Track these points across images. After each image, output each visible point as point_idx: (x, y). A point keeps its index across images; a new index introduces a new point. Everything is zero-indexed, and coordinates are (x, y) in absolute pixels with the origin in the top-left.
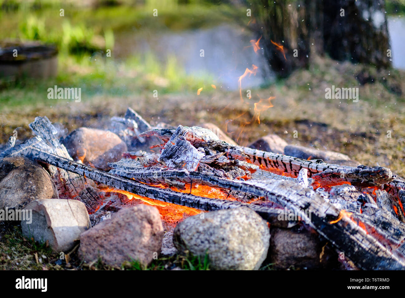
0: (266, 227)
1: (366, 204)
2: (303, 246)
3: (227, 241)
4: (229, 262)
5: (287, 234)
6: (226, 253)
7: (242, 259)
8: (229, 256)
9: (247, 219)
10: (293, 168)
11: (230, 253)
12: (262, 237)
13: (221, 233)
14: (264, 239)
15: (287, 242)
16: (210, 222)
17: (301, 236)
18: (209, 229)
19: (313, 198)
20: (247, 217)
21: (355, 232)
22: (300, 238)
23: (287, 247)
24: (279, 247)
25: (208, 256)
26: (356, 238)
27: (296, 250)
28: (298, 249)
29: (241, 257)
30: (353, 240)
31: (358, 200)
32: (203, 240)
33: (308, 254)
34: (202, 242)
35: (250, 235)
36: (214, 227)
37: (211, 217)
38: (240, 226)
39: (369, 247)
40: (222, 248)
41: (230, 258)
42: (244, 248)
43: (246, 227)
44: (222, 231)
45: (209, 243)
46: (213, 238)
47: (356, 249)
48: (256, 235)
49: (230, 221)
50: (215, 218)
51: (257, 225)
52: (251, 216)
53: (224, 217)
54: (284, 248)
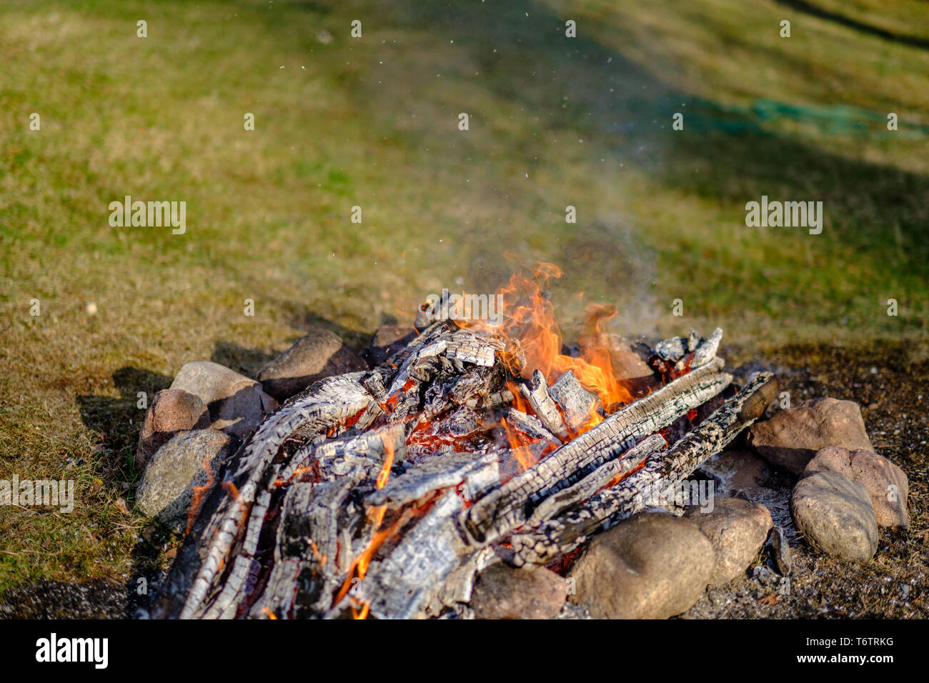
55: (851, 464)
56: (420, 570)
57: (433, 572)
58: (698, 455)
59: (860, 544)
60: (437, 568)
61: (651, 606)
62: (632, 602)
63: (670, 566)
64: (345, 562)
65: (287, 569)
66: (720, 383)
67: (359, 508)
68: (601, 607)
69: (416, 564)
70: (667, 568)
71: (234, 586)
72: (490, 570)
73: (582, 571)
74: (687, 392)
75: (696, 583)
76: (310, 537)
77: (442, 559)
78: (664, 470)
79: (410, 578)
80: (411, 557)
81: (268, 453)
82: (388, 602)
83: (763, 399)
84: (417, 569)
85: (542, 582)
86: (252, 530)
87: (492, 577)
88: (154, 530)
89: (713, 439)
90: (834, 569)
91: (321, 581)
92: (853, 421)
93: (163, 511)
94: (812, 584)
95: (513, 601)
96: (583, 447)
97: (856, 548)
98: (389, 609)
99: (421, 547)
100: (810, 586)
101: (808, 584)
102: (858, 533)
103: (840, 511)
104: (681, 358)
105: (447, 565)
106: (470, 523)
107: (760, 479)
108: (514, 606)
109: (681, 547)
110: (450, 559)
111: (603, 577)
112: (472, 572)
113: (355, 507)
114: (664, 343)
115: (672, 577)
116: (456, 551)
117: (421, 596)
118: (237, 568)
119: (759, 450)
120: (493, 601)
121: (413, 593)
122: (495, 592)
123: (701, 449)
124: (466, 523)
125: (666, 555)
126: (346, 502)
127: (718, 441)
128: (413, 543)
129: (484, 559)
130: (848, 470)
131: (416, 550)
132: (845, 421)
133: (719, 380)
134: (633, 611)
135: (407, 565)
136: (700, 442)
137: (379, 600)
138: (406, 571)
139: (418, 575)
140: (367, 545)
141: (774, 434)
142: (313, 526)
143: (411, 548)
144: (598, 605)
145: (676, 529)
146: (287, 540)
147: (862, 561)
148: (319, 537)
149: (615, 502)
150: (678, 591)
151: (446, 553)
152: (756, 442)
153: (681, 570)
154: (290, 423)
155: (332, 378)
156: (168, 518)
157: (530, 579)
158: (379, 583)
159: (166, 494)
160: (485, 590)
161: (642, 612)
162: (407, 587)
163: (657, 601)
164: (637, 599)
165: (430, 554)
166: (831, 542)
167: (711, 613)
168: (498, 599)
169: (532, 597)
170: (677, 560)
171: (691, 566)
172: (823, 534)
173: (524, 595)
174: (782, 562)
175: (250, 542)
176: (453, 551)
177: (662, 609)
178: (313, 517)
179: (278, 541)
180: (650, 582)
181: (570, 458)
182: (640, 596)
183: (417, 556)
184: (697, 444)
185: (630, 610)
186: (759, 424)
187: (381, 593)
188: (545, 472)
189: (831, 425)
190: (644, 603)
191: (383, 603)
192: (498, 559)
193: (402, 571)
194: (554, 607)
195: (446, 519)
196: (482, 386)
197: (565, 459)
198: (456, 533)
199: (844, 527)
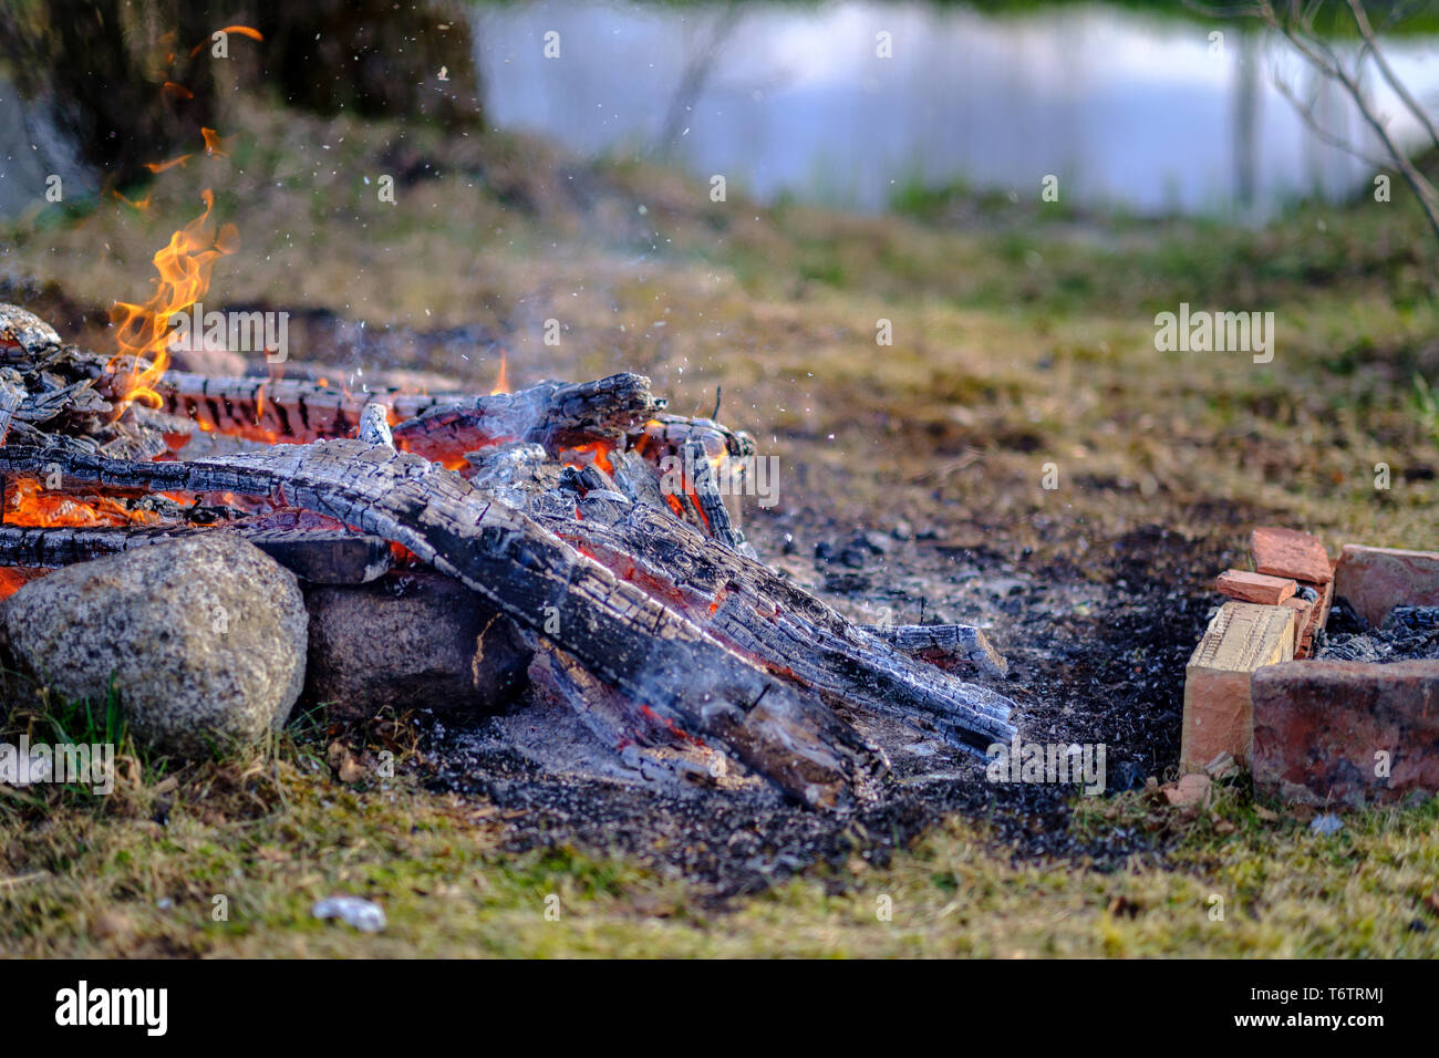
0: (295, 589)
1: (591, 494)
2: (417, 636)
3: (177, 640)
4: (194, 708)
5: (363, 603)
6: (181, 680)
7: (235, 693)
8: (191, 688)
9: (231, 569)
10: (310, 422)
11: (192, 678)
12: (286, 621)
13: (154, 617)
14: (294, 626)
15: (367, 630)
16: (111, 586)
17: (408, 605)
18: (109, 609)
19: (432, 482)
20: (230, 560)
21: (580, 574)
22: (408, 611)
23: (366, 645)
24: (341, 649)
25: (118, 697)
26: (587, 591)
27: (398, 652)
28: (401, 647)
29: (232, 686)
30: (580, 598)
31: (563, 484)
32: (93, 647)
33: (435, 663)
34: (92, 654)
35: (246, 616)
36: (128, 601)
37: (109, 572)
38: (213, 588)
39: (631, 614)
40: (164, 663)
41: (193, 694)
42: (236, 660)
43: (231, 591)
44: (156, 609)
45: (117, 652)
46: (129, 636)
47: (594, 625)
48: (267, 617)
49: (177, 578)
50: (125, 574)
51: (265, 582)
52: (241, 557)
53: (152, 568)
54: (358, 648)
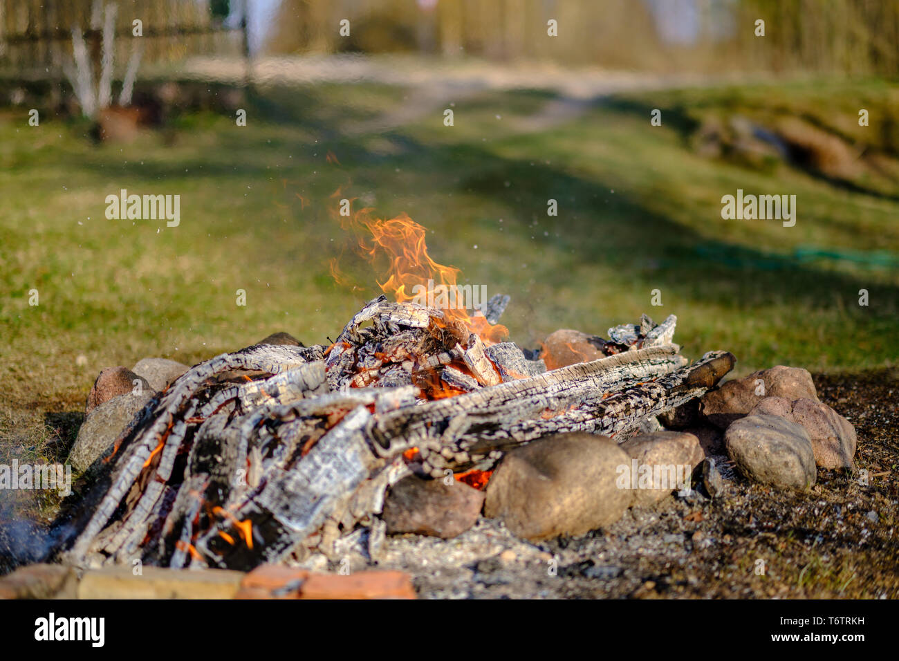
55: (792, 411)
56: (326, 480)
57: (341, 482)
58: (636, 407)
59: (792, 470)
60: (344, 478)
61: (566, 514)
62: (544, 508)
63: (585, 475)
64: (254, 477)
65: (195, 484)
66: (673, 362)
67: (272, 431)
68: (515, 517)
69: (323, 474)
70: (582, 477)
71: (146, 507)
72: (403, 482)
73: (497, 484)
74: (634, 364)
75: (615, 496)
76: (220, 455)
77: (350, 470)
78: (596, 413)
79: (316, 487)
80: (318, 468)
81: (186, 389)
82: (292, 507)
83: (714, 371)
84: (324, 479)
85: (455, 494)
86: (167, 457)
87: (402, 489)
88: (85, 483)
89: (654, 396)
90: (766, 495)
91: (227, 491)
92: (803, 384)
93: (94, 464)
94: (742, 507)
95: (426, 514)
96: (511, 389)
97: (788, 473)
98: (293, 514)
99: (328, 458)
100: (739, 508)
101: (738, 506)
102: (790, 458)
103: (771, 439)
104: (635, 342)
105: (356, 475)
106: (377, 431)
107: (712, 448)
108: (428, 518)
109: (596, 459)
110: (359, 470)
111: (516, 487)
112: (383, 486)
113: (267, 429)
114: (617, 328)
115: (588, 485)
116: (365, 462)
117: (326, 501)
118: (149, 491)
119: (710, 418)
120: (406, 513)
121: (317, 500)
122: (407, 504)
123: (640, 402)
124: (373, 431)
125: (581, 465)
126: (258, 426)
127: (661, 399)
128: (319, 453)
129: (395, 473)
130: (790, 417)
131: (323, 460)
132: (794, 384)
133: (672, 360)
134: (547, 518)
135: (313, 475)
136: (639, 396)
137: (282, 504)
138: (312, 481)
139: (325, 484)
140: (278, 463)
141: (725, 403)
142: (224, 446)
143: (317, 459)
144: (512, 515)
145: (591, 443)
146: (198, 460)
147: (797, 487)
148: (228, 455)
149: (538, 430)
150: (595, 501)
151: (355, 465)
152: (707, 412)
153: (598, 480)
154: (211, 365)
155: (269, 345)
156: (98, 471)
157: (443, 491)
158: (283, 489)
159: (96, 447)
160: (396, 503)
161: (556, 519)
162: (311, 494)
163: (572, 509)
164: (550, 505)
165: (337, 466)
166: (763, 470)
167: (633, 528)
168: (410, 511)
169: (444, 509)
170: (592, 470)
171: (608, 478)
172: (755, 462)
173: (437, 507)
174: (709, 483)
175: (165, 468)
176: (362, 463)
177: (578, 518)
178: (224, 439)
179: (189, 461)
180: (563, 488)
181: (496, 396)
182: (552, 502)
183: (324, 467)
184: (636, 397)
185: (543, 516)
186: (710, 395)
187: (285, 499)
188: (466, 402)
189: (779, 388)
190: (557, 509)
191: (287, 507)
192: (410, 473)
193: (309, 480)
194: (468, 519)
195: (355, 432)
196: (415, 344)
197: (490, 396)
198: (366, 446)
199: (775, 452)
